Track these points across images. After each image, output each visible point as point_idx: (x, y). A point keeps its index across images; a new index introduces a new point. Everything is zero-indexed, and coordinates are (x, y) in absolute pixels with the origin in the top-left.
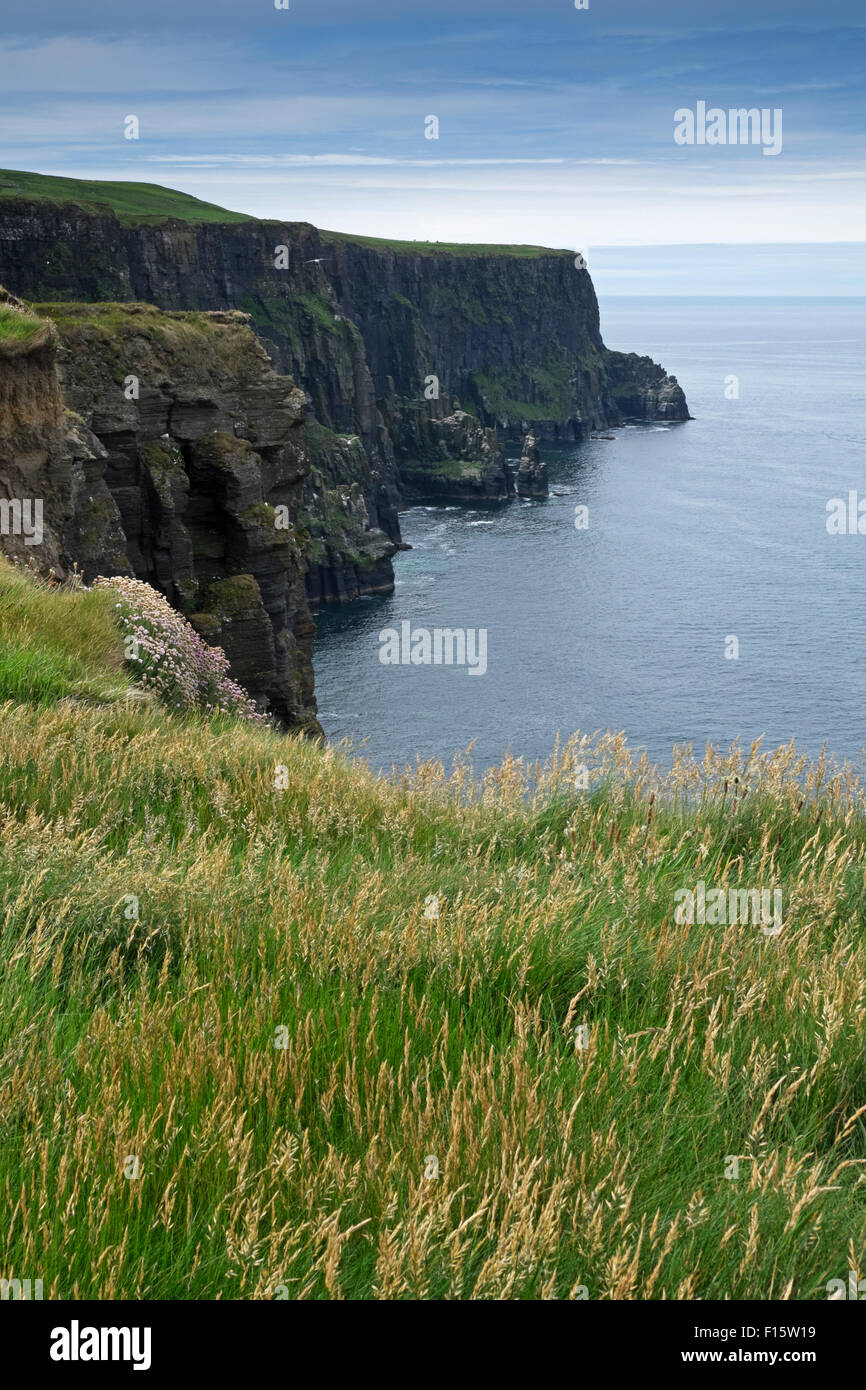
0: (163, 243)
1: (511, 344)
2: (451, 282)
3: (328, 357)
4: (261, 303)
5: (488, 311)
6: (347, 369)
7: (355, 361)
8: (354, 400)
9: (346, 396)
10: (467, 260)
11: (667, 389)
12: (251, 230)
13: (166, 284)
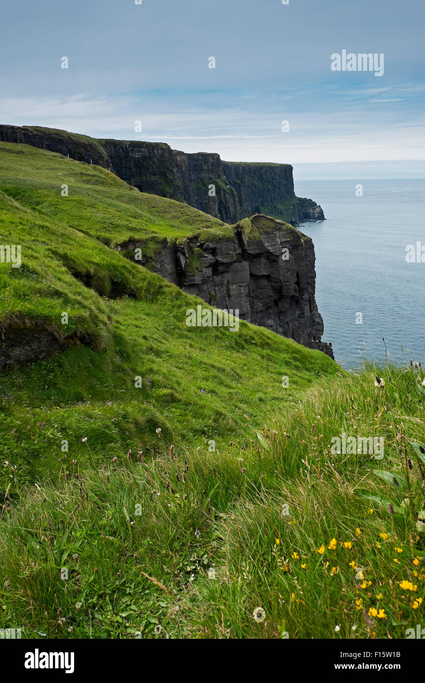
0: (177, 160)
1: (270, 195)
2: (251, 175)
3: (226, 201)
4: (203, 182)
5: (263, 184)
6: (232, 205)
7: (235, 201)
8: (234, 215)
9: (232, 214)
10: (256, 167)
11: (317, 210)
12: (199, 156)
13: (178, 175)
